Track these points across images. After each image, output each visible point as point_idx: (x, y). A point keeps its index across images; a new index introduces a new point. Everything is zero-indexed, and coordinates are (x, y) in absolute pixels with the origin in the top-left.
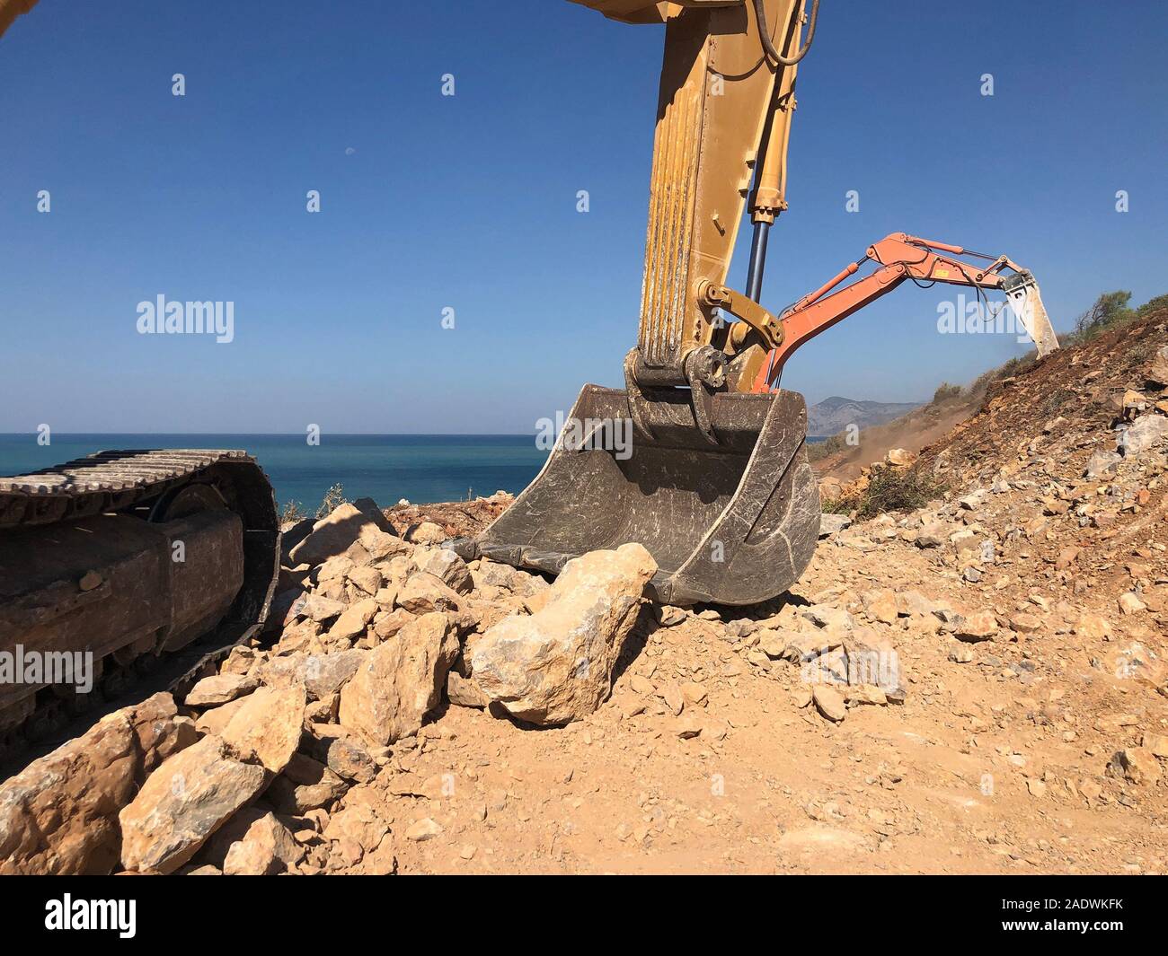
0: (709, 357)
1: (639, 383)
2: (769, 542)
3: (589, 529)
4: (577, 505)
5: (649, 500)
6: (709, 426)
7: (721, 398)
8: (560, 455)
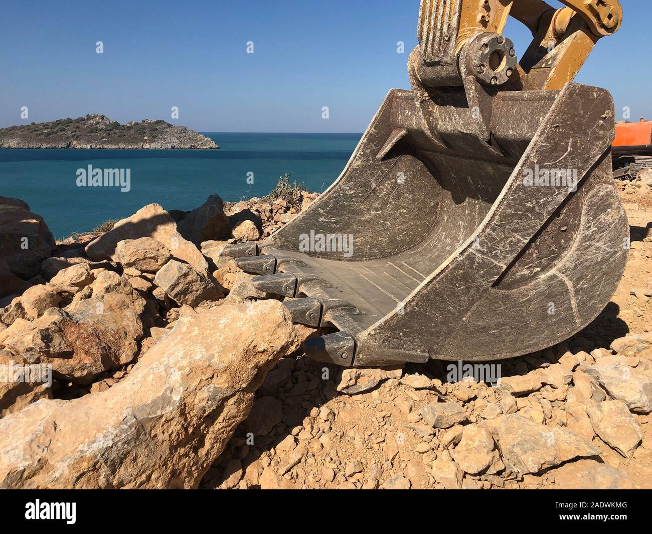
0: (486, 45)
1: (424, 84)
2: (537, 285)
3: (394, 235)
4: (380, 212)
5: (459, 210)
6: (487, 134)
7: (504, 99)
8: (359, 163)
